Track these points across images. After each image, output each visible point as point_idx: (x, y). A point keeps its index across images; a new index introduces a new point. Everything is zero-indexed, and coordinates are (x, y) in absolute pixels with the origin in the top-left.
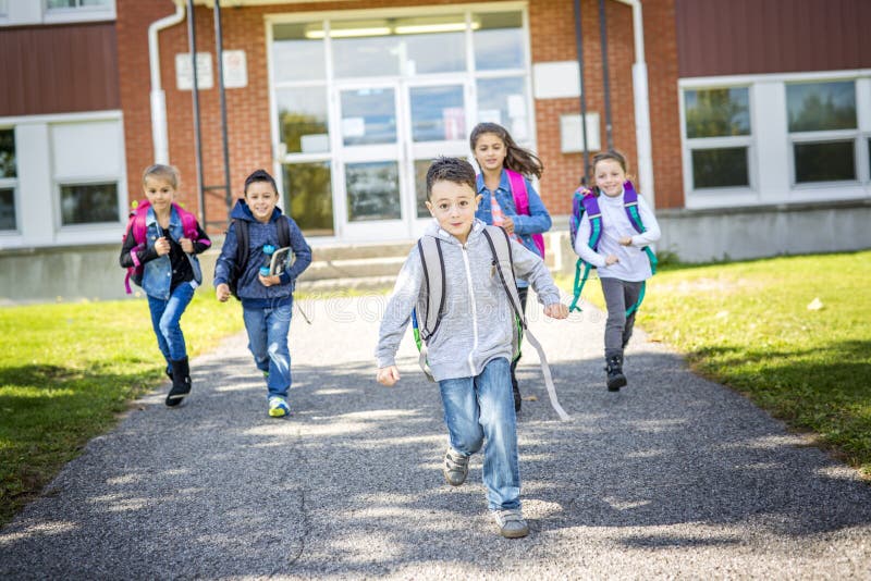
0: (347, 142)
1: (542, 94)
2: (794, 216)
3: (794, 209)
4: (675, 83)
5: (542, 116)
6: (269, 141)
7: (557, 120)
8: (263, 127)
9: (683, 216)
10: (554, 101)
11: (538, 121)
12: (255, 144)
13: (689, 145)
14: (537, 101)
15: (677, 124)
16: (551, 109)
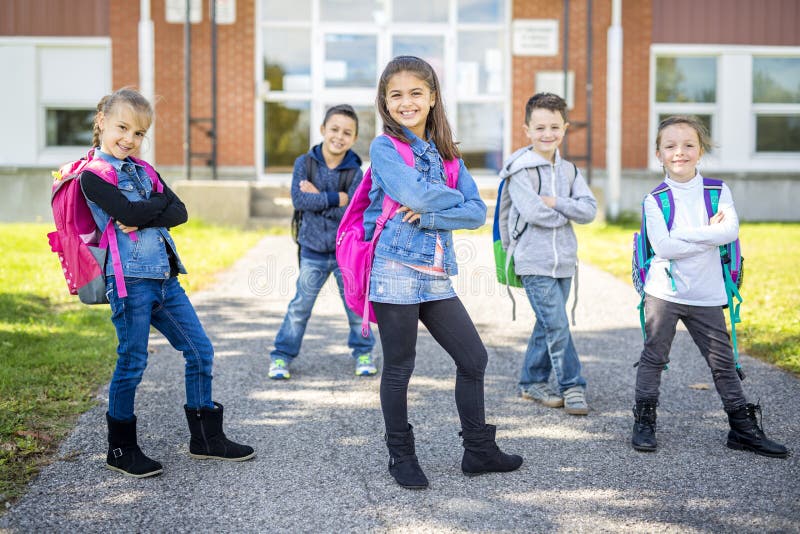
0: (330, 84)
1: (520, 51)
2: (752, 184)
3: (751, 177)
4: (648, 48)
5: (518, 72)
6: (252, 78)
7: (533, 76)
8: (248, 63)
9: (646, 177)
10: (530, 58)
11: (515, 76)
12: (239, 79)
13: (656, 109)
14: (515, 58)
15: (646, 88)
16: (527, 66)
